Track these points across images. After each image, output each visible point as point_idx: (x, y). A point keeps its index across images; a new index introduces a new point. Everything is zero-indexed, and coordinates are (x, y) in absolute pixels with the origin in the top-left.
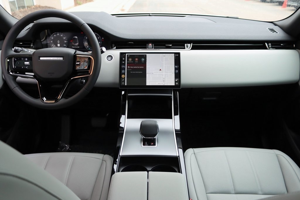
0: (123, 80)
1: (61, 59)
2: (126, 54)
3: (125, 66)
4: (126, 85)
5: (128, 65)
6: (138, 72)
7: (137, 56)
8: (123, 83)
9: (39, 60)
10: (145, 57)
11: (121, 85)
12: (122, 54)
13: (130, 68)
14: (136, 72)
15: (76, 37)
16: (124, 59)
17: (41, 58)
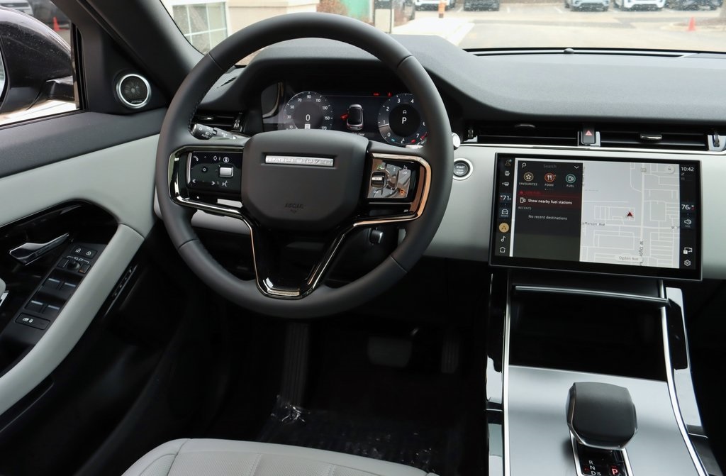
0: (502, 240)
1: (328, 162)
2: (517, 160)
3: (512, 197)
4: (511, 255)
5: (522, 193)
6: (552, 218)
7: (549, 167)
8: (502, 251)
9: (263, 164)
10: (578, 172)
11: (496, 254)
12: (501, 158)
13: (527, 204)
14: (548, 218)
15: (359, 106)
16: (507, 174)
17: (269, 159)
